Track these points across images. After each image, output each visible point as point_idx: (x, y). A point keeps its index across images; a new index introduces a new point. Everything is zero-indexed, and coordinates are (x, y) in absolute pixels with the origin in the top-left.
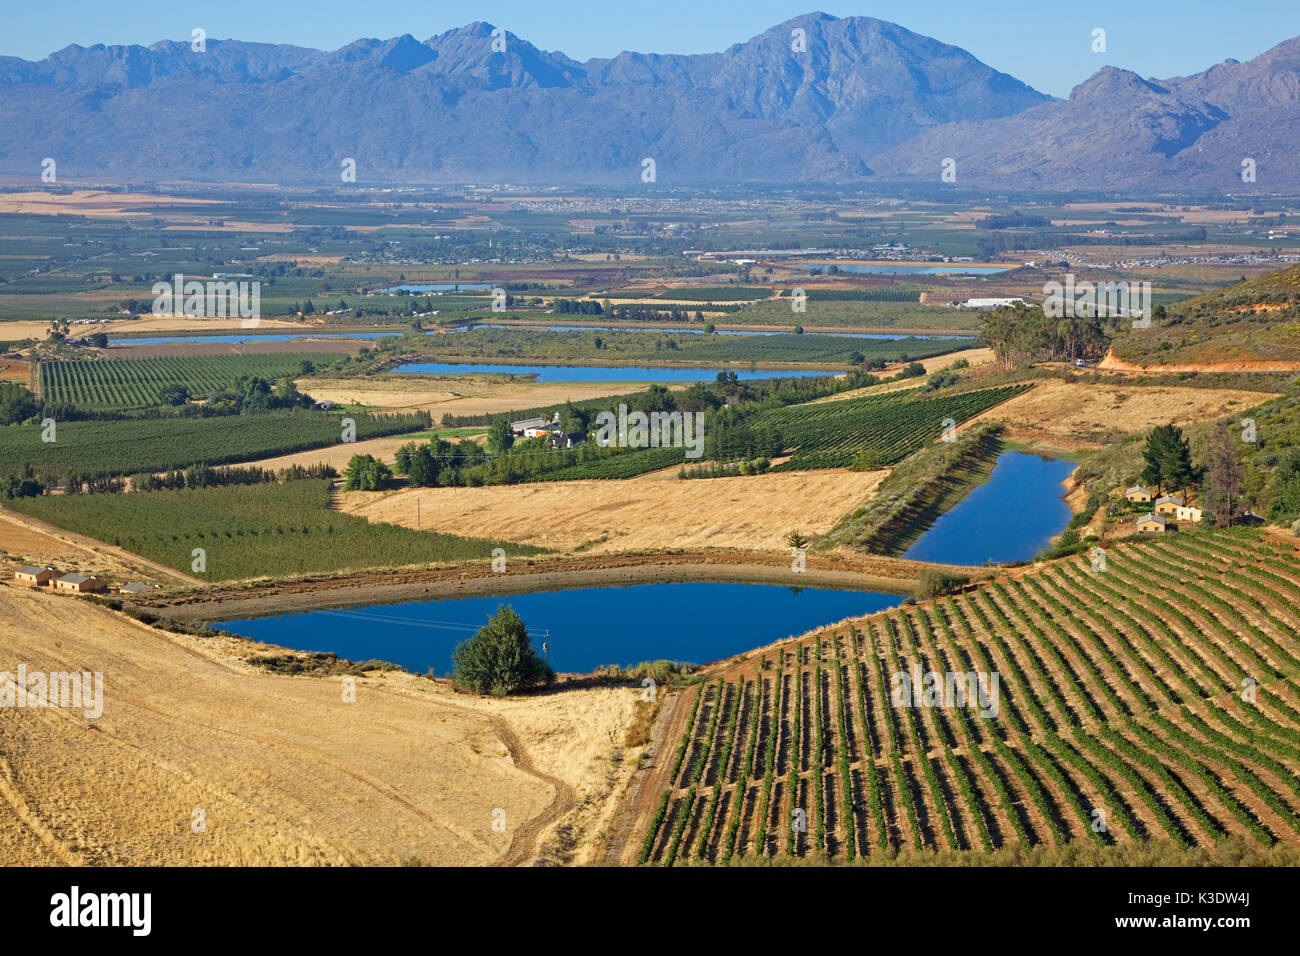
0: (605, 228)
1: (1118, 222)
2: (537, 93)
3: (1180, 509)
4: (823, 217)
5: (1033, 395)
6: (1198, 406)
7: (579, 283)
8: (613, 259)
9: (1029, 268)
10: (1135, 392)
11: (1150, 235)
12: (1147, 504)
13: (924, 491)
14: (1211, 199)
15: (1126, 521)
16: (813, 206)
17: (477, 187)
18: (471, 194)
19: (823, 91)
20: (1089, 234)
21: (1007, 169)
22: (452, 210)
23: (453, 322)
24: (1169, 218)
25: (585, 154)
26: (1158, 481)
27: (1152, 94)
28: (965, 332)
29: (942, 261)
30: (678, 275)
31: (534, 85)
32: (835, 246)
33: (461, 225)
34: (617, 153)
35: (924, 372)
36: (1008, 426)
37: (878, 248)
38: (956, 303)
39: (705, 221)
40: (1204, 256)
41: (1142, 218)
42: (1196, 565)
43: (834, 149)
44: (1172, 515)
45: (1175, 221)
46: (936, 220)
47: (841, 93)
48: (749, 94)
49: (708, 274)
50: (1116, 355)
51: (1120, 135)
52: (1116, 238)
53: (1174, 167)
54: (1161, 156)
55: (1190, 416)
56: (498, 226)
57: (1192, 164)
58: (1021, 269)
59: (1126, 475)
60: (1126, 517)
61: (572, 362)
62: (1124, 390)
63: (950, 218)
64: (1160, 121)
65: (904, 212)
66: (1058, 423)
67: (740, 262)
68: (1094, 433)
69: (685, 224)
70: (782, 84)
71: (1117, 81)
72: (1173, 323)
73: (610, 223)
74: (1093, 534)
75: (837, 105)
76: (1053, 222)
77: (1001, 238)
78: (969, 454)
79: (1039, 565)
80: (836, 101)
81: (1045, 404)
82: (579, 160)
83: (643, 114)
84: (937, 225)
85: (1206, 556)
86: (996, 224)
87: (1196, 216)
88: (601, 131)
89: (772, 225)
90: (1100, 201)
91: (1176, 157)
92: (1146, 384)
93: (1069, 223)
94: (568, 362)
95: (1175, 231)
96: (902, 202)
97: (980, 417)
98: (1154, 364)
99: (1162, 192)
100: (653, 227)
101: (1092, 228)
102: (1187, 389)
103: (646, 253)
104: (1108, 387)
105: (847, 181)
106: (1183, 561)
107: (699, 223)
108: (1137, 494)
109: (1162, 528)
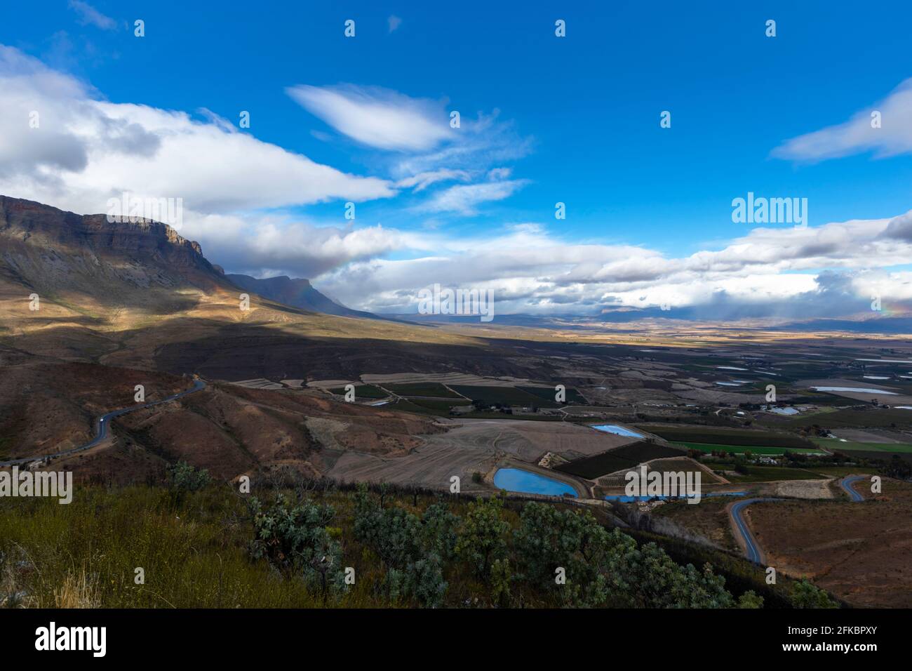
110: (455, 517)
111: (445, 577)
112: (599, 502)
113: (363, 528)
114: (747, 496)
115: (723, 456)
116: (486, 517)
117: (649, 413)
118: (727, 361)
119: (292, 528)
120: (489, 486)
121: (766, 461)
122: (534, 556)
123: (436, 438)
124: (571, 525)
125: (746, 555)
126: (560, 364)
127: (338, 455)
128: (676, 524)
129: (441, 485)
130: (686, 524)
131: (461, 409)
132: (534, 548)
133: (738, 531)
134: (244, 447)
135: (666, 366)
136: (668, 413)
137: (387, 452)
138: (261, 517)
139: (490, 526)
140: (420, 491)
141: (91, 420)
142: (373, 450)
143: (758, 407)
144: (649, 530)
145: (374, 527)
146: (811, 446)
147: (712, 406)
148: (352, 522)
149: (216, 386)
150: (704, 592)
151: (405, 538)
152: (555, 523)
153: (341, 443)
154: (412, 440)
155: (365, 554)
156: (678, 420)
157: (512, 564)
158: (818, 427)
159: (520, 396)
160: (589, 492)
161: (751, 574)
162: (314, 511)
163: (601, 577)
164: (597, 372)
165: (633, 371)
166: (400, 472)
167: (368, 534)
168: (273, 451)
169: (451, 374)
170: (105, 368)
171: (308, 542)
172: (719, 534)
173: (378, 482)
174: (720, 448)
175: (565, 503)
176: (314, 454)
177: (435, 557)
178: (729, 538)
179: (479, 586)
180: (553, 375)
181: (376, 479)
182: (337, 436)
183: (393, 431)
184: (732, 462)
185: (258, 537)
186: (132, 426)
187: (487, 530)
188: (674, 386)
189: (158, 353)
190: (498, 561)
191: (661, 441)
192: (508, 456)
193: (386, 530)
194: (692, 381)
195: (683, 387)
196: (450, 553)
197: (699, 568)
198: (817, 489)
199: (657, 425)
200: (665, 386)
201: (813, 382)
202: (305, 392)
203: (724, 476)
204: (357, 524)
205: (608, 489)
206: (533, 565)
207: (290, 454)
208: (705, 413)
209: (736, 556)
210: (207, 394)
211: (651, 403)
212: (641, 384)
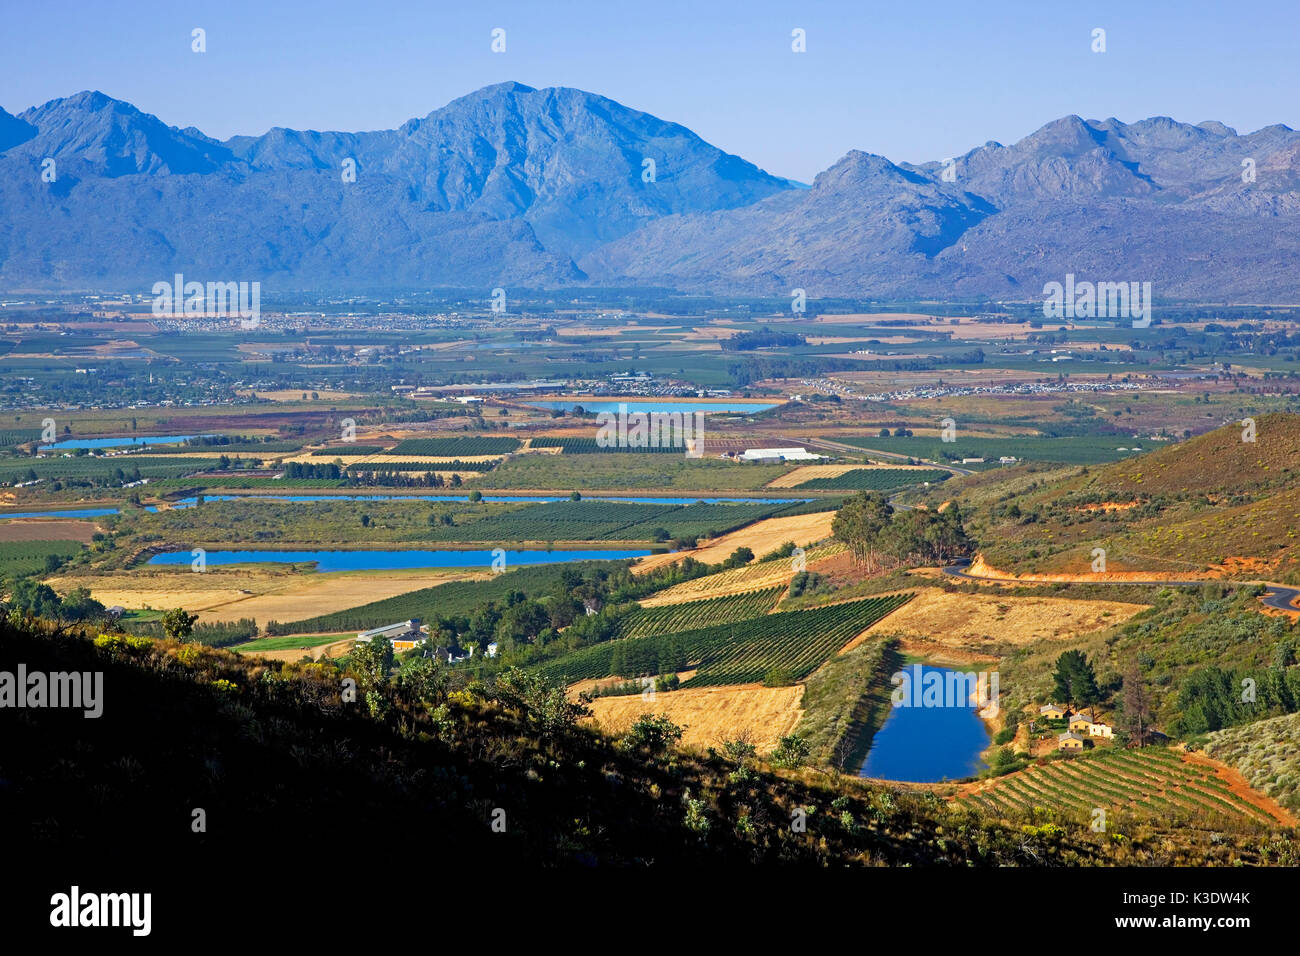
0: (284, 354)
1: (881, 340)
2: (170, 182)
3: (1092, 727)
4: (540, 336)
5: (918, 605)
6: (1076, 618)
7: (287, 433)
8: (309, 398)
9: (796, 404)
10: (1015, 603)
11: (923, 356)
12: (1061, 721)
13: (856, 710)
14: (980, 308)
15: (1046, 738)
16: (525, 321)
17: (102, 299)
18: (98, 308)
19: (520, 177)
20: (850, 356)
21: (743, 272)
22: (84, 331)
23: (173, 494)
24: (938, 334)
25: (235, 255)
26: (1068, 700)
27: (906, 183)
28: (756, 494)
29: (696, 395)
30: (400, 420)
31: (164, 171)
32: (566, 376)
33: (103, 353)
34: (275, 254)
35: (753, 557)
36: (903, 639)
37: (617, 378)
38: (732, 455)
39: (404, 342)
40: (986, 384)
41: (908, 334)
42: (1135, 783)
43: (539, 248)
44: (1085, 731)
45: (944, 337)
46: (674, 338)
47: (542, 178)
48: (431, 180)
49: (433, 418)
50: (988, 562)
51: (873, 231)
52: (885, 362)
53: (936, 269)
54: (921, 256)
55: (1071, 628)
56: (150, 355)
57: (957, 265)
58: (788, 405)
59: (1035, 693)
60: (1046, 734)
61: (349, 546)
62: (1006, 601)
63: (690, 336)
64: (919, 215)
65: (633, 327)
66: (948, 636)
67: (464, 400)
68: (986, 646)
69: (381, 348)
70: (470, 168)
71: (868, 168)
72: (1028, 522)
73: (290, 348)
74: (1021, 750)
75: (538, 193)
76: (808, 340)
77: (755, 364)
78: (879, 670)
79: (990, 782)
80: (536, 188)
81: (933, 616)
82: (227, 262)
83: (305, 206)
84: (676, 346)
85: (1139, 775)
86: (744, 343)
87: (967, 330)
88: (253, 227)
89: (482, 347)
90: (856, 312)
91: (938, 257)
92: (1023, 595)
93: (827, 341)
94: (343, 546)
95: (950, 352)
96: (629, 313)
97: (874, 629)
98: (1026, 573)
99: (926, 299)
100: (341, 351)
101: (855, 347)
102: (1062, 600)
103: (347, 389)
104: (988, 598)
105: (556, 286)
106: (1121, 780)
107: (397, 344)
108: (1051, 711)
109: (1081, 745)
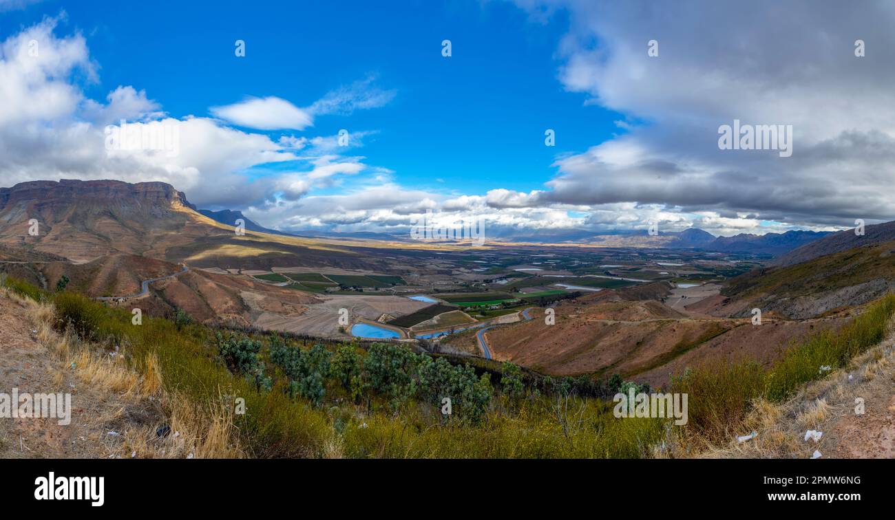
110: (330, 352)
111: (324, 386)
112: (412, 340)
113: (275, 356)
114: (485, 326)
115: (475, 307)
116: (347, 352)
117: (440, 288)
118: (478, 258)
119: (239, 351)
120: (348, 334)
121: (494, 307)
122: (376, 373)
123: (317, 306)
124: (398, 354)
125: (484, 356)
126: (391, 262)
127: (259, 314)
128: (452, 346)
129: (320, 334)
130: (457, 345)
131: (332, 289)
132: (376, 369)
133: (481, 346)
134: (208, 305)
135: (450, 261)
136: (450, 288)
137: (287, 314)
138: (222, 343)
139: (350, 357)
140: (307, 338)
141: (140, 282)
142: (279, 312)
143: (491, 281)
144: (438, 352)
145: (281, 356)
146: (512, 298)
147: (471, 282)
148: (269, 352)
149: (194, 271)
150: (465, 377)
151: (300, 363)
152: (389, 353)
153: (261, 307)
154: (302, 307)
155: (276, 371)
156: (455, 291)
157: (363, 379)
158: (515, 289)
159: (368, 281)
160: (407, 335)
161: (486, 365)
162: (250, 343)
163: (413, 380)
164: (412, 266)
165: (432, 265)
166: (296, 325)
167: (278, 360)
168: (223, 308)
169: (327, 268)
170: (145, 258)
171: (246, 361)
172: (472, 348)
173: (283, 331)
174: (474, 304)
175: (394, 342)
176: (246, 312)
177: (318, 374)
178: (477, 349)
179: (344, 391)
180: (387, 269)
181: (281, 329)
182: (258, 303)
183: (290, 301)
184: (479, 310)
185: (221, 354)
186: (157, 288)
187: (349, 359)
188: (453, 273)
189: (167, 251)
190: (355, 377)
191: (446, 303)
192: (360, 316)
193: (289, 358)
194: (462, 269)
195: (458, 273)
196: (326, 373)
197: (463, 366)
198: (513, 318)
199: (444, 294)
200: (449, 273)
201: (514, 267)
202: (240, 276)
203: (476, 318)
204: (271, 354)
205: (417, 333)
206: (374, 378)
207: (232, 311)
208: (468, 286)
209: (479, 358)
210: (190, 275)
211: (441, 283)
212: (436, 272)
